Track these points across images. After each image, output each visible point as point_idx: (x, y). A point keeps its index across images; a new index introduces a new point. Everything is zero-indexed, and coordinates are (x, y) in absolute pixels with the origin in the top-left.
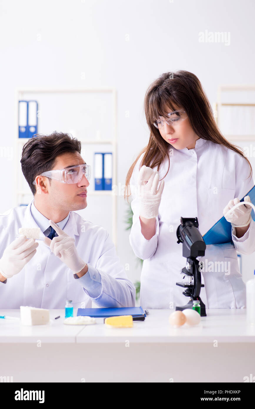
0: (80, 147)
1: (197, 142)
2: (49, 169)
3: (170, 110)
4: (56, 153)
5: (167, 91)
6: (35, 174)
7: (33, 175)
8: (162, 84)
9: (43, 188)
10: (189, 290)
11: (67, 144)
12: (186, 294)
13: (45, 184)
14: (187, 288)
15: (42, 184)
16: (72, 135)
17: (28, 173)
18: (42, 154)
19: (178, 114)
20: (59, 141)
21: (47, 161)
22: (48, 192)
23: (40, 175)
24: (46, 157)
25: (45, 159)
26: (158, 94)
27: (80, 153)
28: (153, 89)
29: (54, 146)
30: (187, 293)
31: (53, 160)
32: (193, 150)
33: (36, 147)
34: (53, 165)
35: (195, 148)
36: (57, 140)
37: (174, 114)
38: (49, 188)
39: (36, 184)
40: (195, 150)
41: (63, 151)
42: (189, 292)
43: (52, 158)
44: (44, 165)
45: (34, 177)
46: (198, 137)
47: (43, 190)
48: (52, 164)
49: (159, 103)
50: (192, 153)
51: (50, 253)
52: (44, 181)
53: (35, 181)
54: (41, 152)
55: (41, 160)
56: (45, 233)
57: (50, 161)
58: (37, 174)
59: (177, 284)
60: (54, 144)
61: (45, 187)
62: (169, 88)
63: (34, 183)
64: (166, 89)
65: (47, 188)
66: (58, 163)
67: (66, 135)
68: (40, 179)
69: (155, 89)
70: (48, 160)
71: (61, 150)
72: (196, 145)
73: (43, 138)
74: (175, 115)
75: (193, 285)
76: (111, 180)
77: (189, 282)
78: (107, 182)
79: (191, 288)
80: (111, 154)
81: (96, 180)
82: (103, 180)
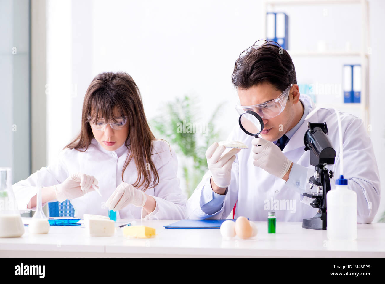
10: (317, 201)
30: (315, 204)
75: (322, 196)
76: (359, 93)
77: (317, 193)
78: (356, 95)
79: (320, 199)
80: (360, 65)
81: (345, 93)
82: (352, 93)
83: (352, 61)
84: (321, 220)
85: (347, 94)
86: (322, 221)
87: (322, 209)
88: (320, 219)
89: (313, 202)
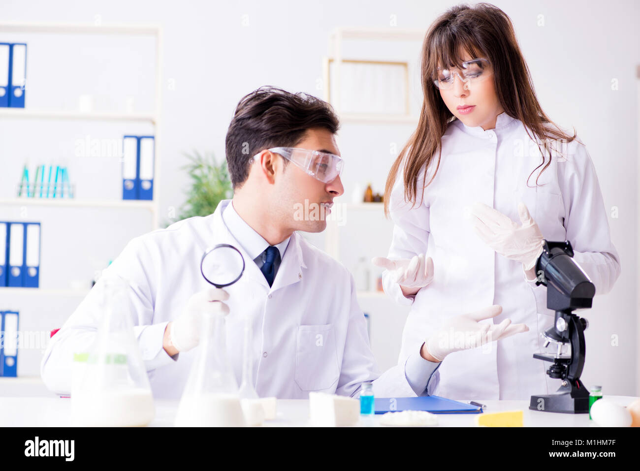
1: (499, 118)
2: (289, 144)
3: (467, 57)
4: (312, 121)
6: (261, 147)
9: (270, 173)
10: (558, 367)
12: (554, 375)
13: (274, 168)
14: (554, 364)
15: (269, 167)
19: (480, 64)
21: (292, 129)
22: (274, 182)
23: (270, 150)
24: (294, 123)
25: (291, 125)
26: (451, 30)
28: (440, 25)
29: (308, 111)
30: (556, 372)
31: (304, 131)
32: (491, 131)
33: (276, 103)
34: (300, 140)
35: (495, 128)
37: (472, 63)
38: (278, 176)
40: (494, 131)
42: (558, 370)
46: (501, 110)
47: (268, 177)
48: (299, 137)
49: (453, 43)
50: (490, 136)
51: (267, 296)
52: (273, 161)
54: (286, 112)
56: (256, 261)
58: (265, 146)
59: (535, 356)
61: (273, 172)
63: (250, 161)
64: (464, 23)
65: (274, 175)
66: (309, 139)
68: (269, 156)
69: (444, 24)
70: (295, 129)
71: (320, 120)
72: (497, 123)
74: (475, 66)
75: (569, 360)
76: (152, 182)
80: (152, 138)
81: (124, 180)
82: (138, 181)
84: (572, 397)
85: (128, 184)
86: (573, 400)
87: (570, 380)
88: (569, 396)
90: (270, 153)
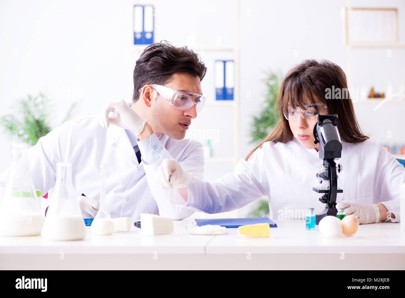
0: (204, 74)
4: (176, 69)
5: (310, 80)
6: (145, 82)
7: (143, 81)
8: (305, 70)
9: (147, 100)
11: (192, 65)
13: (151, 97)
16: (201, 58)
17: (138, 77)
18: (162, 64)
20: (185, 59)
21: (163, 73)
22: (150, 106)
23: (150, 85)
24: (165, 69)
25: (162, 71)
26: (299, 80)
27: (201, 80)
28: (293, 75)
29: (178, 62)
31: (171, 74)
33: (159, 54)
34: (168, 81)
36: (183, 57)
39: (142, 93)
41: (184, 70)
42: (326, 198)
43: (169, 72)
44: (158, 76)
45: (142, 85)
47: (146, 102)
48: (167, 79)
49: (299, 91)
52: (151, 93)
53: (142, 89)
54: (162, 62)
55: (159, 69)
57: (166, 75)
58: (148, 83)
60: (178, 59)
61: (150, 100)
62: (312, 77)
63: (140, 90)
64: (309, 76)
65: (151, 101)
66: (174, 81)
67: (196, 56)
69: (295, 75)
70: (165, 73)
71: (183, 68)
73: (170, 48)
75: (329, 191)
76: (233, 89)
77: (326, 187)
78: (229, 91)
79: (327, 194)
80: (233, 61)
81: (217, 89)
82: (224, 89)
83: (225, 57)
85: (219, 91)
87: (329, 204)
89: (322, 197)
90: (149, 87)
